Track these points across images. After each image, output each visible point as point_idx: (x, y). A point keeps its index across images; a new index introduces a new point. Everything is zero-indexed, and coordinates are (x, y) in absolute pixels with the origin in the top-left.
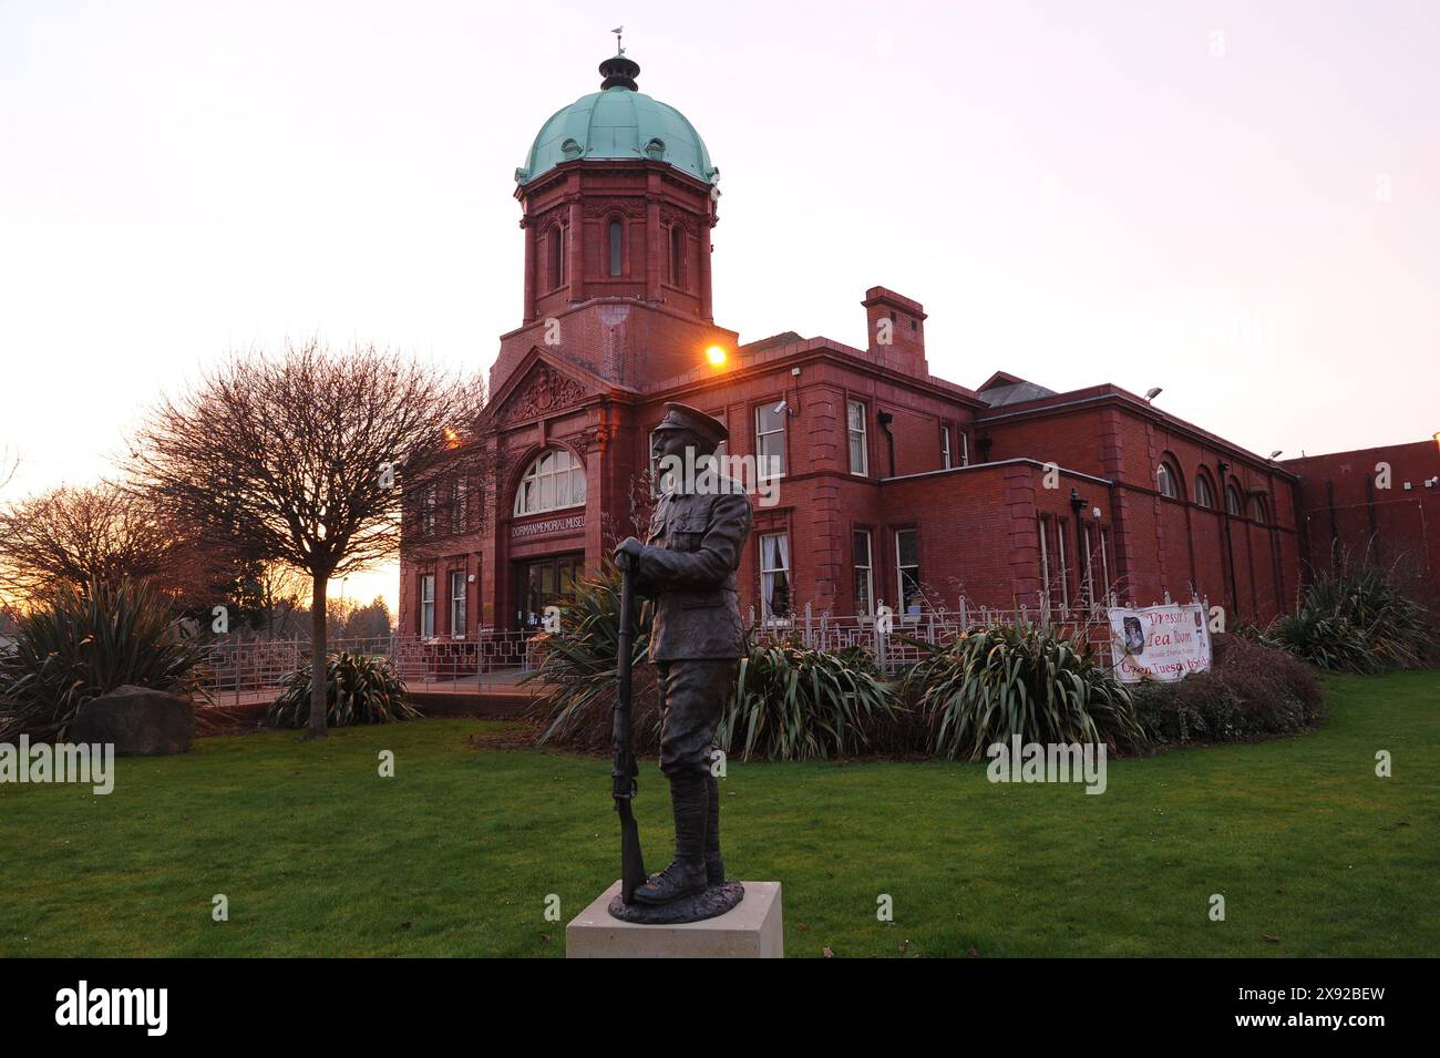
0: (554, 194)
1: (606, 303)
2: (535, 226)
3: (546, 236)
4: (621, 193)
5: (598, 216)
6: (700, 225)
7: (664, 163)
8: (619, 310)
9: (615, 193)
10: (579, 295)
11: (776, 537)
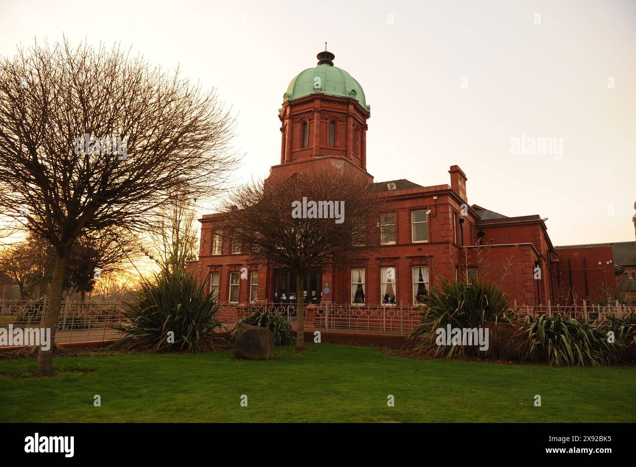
0: (305, 107)
1: (334, 158)
2: (293, 120)
3: (299, 124)
4: (337, 111)
5: (326, 119)
6: (362, 129)
7: (356, 100)
8: (339, 161)
9: (334, 110)
10: (318, 152)
11: (420, 268)
